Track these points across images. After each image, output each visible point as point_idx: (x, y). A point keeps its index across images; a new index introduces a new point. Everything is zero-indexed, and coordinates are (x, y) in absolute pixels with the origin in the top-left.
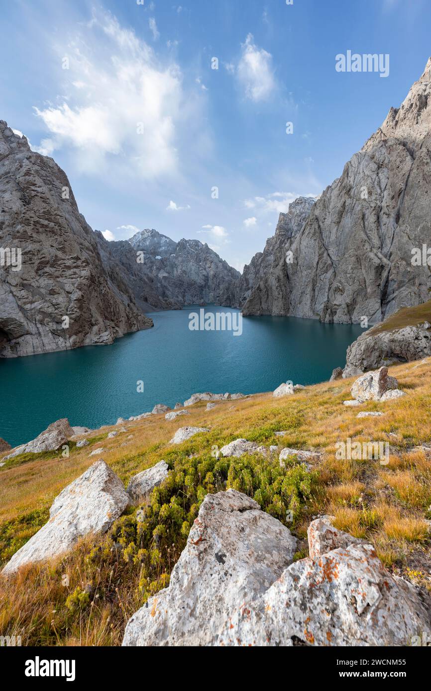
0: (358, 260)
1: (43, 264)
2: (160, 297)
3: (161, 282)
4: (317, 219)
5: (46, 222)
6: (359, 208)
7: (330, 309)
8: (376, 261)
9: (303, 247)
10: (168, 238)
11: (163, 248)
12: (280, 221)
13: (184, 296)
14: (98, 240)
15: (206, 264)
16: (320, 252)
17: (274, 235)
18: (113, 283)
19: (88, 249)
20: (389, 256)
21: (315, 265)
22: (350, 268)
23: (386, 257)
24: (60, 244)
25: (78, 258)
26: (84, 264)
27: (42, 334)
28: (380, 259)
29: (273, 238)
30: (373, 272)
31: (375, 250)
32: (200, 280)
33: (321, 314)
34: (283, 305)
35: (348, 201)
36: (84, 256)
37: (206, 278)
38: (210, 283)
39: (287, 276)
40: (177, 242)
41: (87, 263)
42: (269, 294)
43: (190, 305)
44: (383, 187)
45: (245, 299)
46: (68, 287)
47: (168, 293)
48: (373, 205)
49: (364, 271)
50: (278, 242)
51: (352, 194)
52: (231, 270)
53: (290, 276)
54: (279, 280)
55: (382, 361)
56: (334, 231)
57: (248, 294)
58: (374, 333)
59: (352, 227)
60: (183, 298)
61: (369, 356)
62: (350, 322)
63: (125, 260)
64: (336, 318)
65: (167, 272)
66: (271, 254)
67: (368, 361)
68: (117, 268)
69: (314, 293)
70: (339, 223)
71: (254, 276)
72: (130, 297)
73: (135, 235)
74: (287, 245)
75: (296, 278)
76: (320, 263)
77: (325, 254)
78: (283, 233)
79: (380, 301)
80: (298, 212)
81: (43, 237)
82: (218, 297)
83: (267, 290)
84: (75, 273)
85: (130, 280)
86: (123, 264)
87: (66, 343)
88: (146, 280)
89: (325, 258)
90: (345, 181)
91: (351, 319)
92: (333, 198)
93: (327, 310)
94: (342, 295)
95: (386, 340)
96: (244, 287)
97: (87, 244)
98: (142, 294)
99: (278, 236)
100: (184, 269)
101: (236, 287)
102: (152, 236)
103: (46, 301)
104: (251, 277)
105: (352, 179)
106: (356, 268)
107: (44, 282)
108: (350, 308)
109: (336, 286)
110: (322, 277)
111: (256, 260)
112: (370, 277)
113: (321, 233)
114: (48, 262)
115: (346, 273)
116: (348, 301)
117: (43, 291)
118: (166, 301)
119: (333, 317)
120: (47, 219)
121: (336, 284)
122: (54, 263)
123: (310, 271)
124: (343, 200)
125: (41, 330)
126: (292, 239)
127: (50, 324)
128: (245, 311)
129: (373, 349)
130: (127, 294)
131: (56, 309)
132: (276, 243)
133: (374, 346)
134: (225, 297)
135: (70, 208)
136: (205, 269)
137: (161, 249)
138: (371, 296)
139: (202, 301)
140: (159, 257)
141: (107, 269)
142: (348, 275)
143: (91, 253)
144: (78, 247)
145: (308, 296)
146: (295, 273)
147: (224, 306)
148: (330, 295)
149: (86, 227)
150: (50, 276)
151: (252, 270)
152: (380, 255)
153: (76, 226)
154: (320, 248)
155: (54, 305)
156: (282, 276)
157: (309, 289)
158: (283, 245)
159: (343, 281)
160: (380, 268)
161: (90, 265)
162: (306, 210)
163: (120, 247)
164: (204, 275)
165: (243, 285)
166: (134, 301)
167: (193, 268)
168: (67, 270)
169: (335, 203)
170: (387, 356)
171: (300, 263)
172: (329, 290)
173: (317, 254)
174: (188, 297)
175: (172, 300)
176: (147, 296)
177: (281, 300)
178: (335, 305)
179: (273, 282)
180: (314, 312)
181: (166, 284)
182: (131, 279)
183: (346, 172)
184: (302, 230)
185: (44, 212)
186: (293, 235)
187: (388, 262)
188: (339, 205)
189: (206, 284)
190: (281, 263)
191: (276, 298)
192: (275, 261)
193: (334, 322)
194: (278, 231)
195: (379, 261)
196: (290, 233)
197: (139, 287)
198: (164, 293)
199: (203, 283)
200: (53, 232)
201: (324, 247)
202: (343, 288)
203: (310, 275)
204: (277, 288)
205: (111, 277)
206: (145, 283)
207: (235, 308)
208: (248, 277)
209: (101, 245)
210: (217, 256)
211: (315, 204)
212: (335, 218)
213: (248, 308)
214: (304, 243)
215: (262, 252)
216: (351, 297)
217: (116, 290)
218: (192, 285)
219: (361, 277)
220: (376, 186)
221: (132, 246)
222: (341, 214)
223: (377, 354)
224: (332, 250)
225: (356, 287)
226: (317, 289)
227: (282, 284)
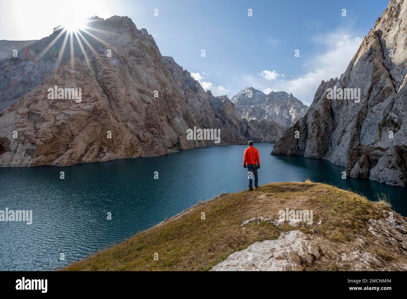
16: (375, 74)
34: (316, 146)
53: (335, 110)
64: (374, 172)
76: (374, 89)
93: (360, 156)
110: (374, 108)
113: (382, 49)
154: (377, 69)
173: (370, 77)
177: (314, 139)
193: (370, 178)
201: (384, 67)
203: (358, 107)
213: (279, 146)
226: (365, 125)
227: (321, 120)
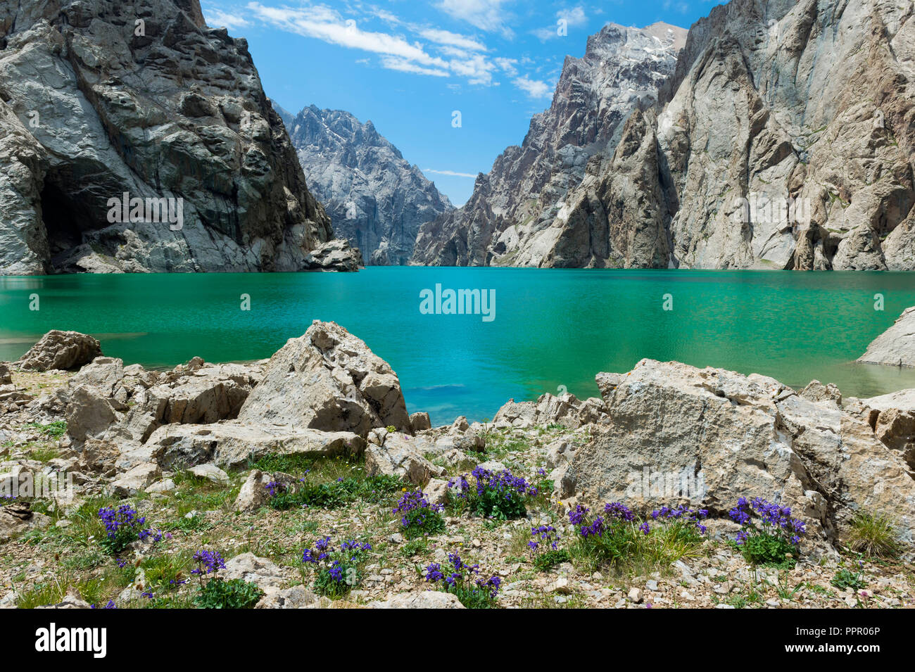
39: (662, 177)
54: (642, 183)
70: (801, 50)
76: (756, 141)
87: (244, 254)
103: (183, 127)
119: (830, 257)
127: (198, 193)
146: (683, 168)
156: (649, 175)
168: (206, 63)
171: (696, 143)
173: (745, 121)
178: (833, 230)
190: (646, 143)
212: (789, 39)
214: (705, 99)
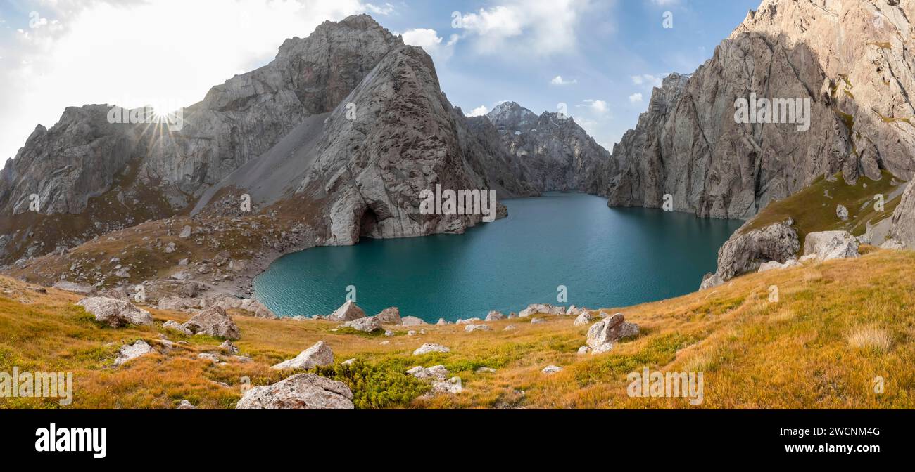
0: (733, 145)
1: (407, 145)
2: (517, 181)
3: (520, 162)
4: (691, 96)
5: (410, 105)
6: (731, 90)
7: (706, 201)
8: (749, 147)
9: (677, 126)
10: (529, 111)
11: (524, 122)
12: (653, 96)
13: (544, 180)
14: (457, 116)
15: (571, 140)
16: (695, 133)
17: (647, 110)
18: (469, 163)
19: (446, 127)
20: (760, 142)
21: (690, 146)
22: (725, 153)
23: (757, 143)
24: (421, 124)
25: (435, 138)
26: (441, 144)
27: (402, 217)
28: (753, 145)
29: (646, 113)
30: (747, 159)
31: (748, 136)
32: (563, 161)
33: (697, 207)
35: (721, 82)
36: (443, 134)
37: (571, 158)
38: (574, 164)
39: (661, 160)
40: (539, 115)
41: (445, 142)
42: (641, 180)
43: (550, 190)
44: (751, 72)
45: (614, 185)
46: (426, 169)
47: (527, 175)
48: (743, 88)
49: (738, 158)
50: (652, 119)
51: (723, 75)
52: (599, 149)
53: (664, 159)
54: (652, 163)
55: (752, 263)
56: (709, 111)
57: (618, 179)
58: (745, 231)
59: (726, 108)
60: (543, 182)
61: (740, 259)
62: (726, 217)
63: (482, 137)
64: (712, 212)
65: (526, 150)
66: (644, 131)
67: (738, 265)
68: (474, 147)
69: (690, 180)
70: (713, 102)
71: (625, 157)
72: (484, 179)
73: (494, 109)
74: (661, 122)
75: (670, 161)
76: (695, 145)
77: (701, 136)
78: (657, 109)
79: (753, 193)
80: (672, 87)
81: (407, 120)
82: (583, 181)
83: (639, 176)
84: (432, 154)
85: (486, 160)
86: (480, 141)
87: (420, 228)
88: (504, 159)
89: (700, 140)
90: (716, 63)
91: (727, 213)
92: (705, 77)
93: (703, 202)
94: (718, 184)
95: (756, 239)
96: (613, 171)
97: (445, 122)
98: (498, 176)
99: (652, 111)
100: (545, 146)
101: (604, 170)
102: (512, 109)
103: (406, 184)
104: (622, 158)
105: (722, 61)
106: (731, 154)
107: (406, 164)
108: (727, 199)
109: (712, 173)
110: (698, 162)
111: (627, 138)
112: (744, 164)
113: (695, 111)
114: (410, 144)
115: (722, 159)
116: (724, 191)
117: (405, 173)
118: (523, 185)
119: (709, 210)
120: (412, 102)
121: (712, 171)
122: (415, 144)
123: (685, 154)
124: (715, 80)
125: (401, 213)
126: (666, 116)
127: (408, 207)
128: (613, 202)
129: (744, 250)
130: (483, 177)
131: (414, 192)
132: (650, 119)
133: (744, 247)
134: (591, 182)
135: (433, 88)
136: (569, 147)
137: (521, 124)
138: (746, 186)
139: (565, 185)
140: (518, 133)
141: (464, 147)
142: (724, 162)
143: (448, 131)
144: (436, 126)
145: (684, 184)
146: (669, 156)
147: (590, 194)
148: (706, 183)
149: (446, 105)
150: (412, 158)
151: (623, 149)
152: (753, 142)
153: (437, 104)
154: (696, 129)
155: (412, 188)
156: (655, 159)
157: (685, 176)
158: (657, 122)
159: (719, 167)
160: (753, 155)
161: (447, 145)
162: (681, 87)
163: (478, 122)
164: (568, 155)
165: (612, 167)
166: (488, 184)
167: (556, 145)
168: (425, 151)
169: (708, 83)
170: (756, 258)
171: (675, 144)
172: (705, 178)
173: (692, 134)
174: (549, 181)
175: (529, 184)
176: (504, 179)
177: (654, 188)
178: (711, 196)
179: (645, 166)
180: (689, 203)
181: (524, 165)
182: (488, 159)
183: (717, 54)
184: (676, 107)
185: (410, 96)
186: (667, 112)
187: (759, 149)
188: (712, 84)
189: (570, 165)
190: (654, 143)
191: (648, 185)
192: (648, 140)
193: (710, 216)
194: (651, 106)
195: (751, 148)
196: (664, 109)
197: (496, 167)
198: (522, 175)
199: (566, 164)
200: (416, 114)
201: (699, 128)
202: (719, 176)
203: (686, 159)
204: (650, 173)
205: (466, 156)
206: (502, 163)
207: (602, 196)
208: (618, 158)
209: (459, 122)
210: (583, 131)
211: (689, 81)
212: (709, 97)
213: (617, 197)
214: (679, 122)
215: (634, 129)
216: (727, 187)
217: (471, 171)
218: (553, 166)
219: (736, 164)
220: (745, 71)
221: (491, 121)
222: (714, 94)
223: (747, 255)
224: (708, 132)
225: (731, 176)
226: (693, 176)
227: (655, 168)
